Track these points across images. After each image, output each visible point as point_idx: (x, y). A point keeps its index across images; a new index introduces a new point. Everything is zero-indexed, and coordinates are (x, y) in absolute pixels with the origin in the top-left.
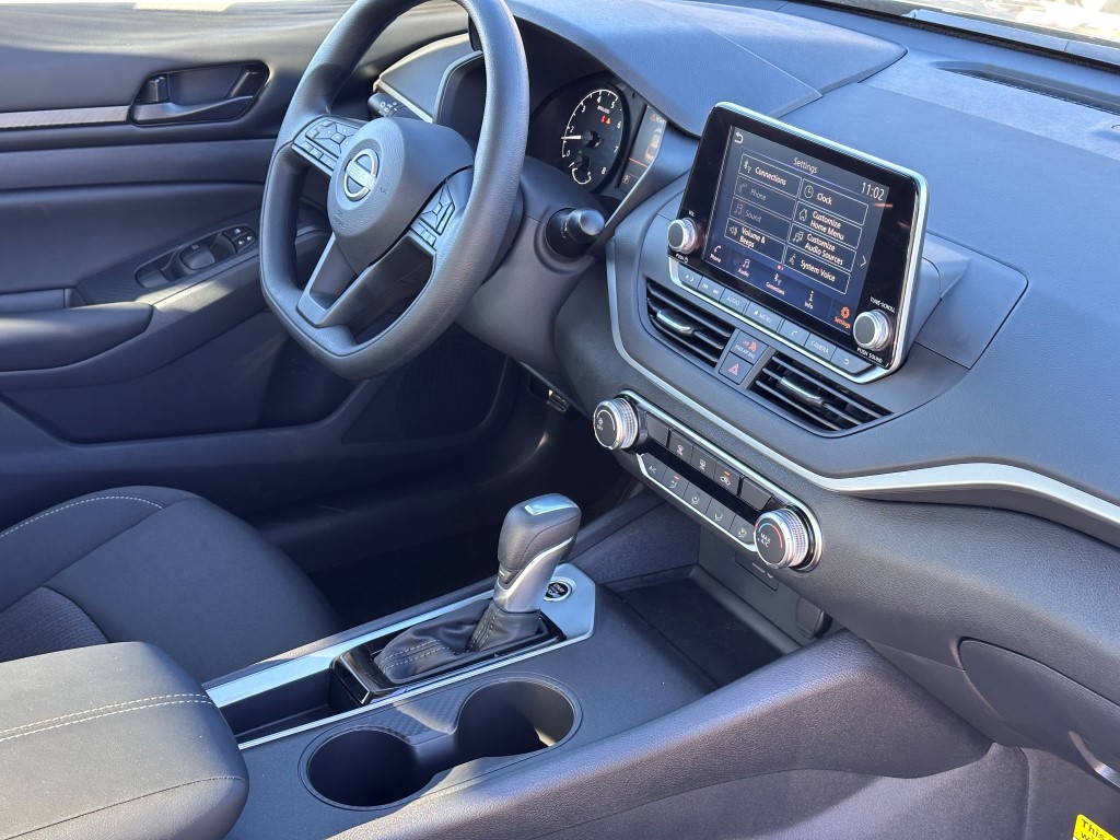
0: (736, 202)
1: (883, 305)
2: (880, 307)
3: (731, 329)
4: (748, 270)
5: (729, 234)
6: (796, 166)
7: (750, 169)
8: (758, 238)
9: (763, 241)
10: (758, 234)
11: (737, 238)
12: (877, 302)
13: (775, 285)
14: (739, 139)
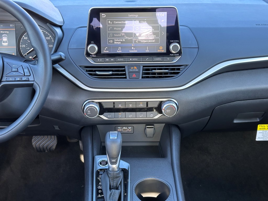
0: (109, 34)
1: (175, 41)
2: (174, 42)
3: (124, 67)
4: (121, 50)
5: (109, 43)
6: (130, 17)
7: (111, 23)
8: (122, 40)
9: (124, 40)
10: (121, 39)
11: (113, 43)
12: (173, 41)
13: (133, 50)
14: (104, 16)
